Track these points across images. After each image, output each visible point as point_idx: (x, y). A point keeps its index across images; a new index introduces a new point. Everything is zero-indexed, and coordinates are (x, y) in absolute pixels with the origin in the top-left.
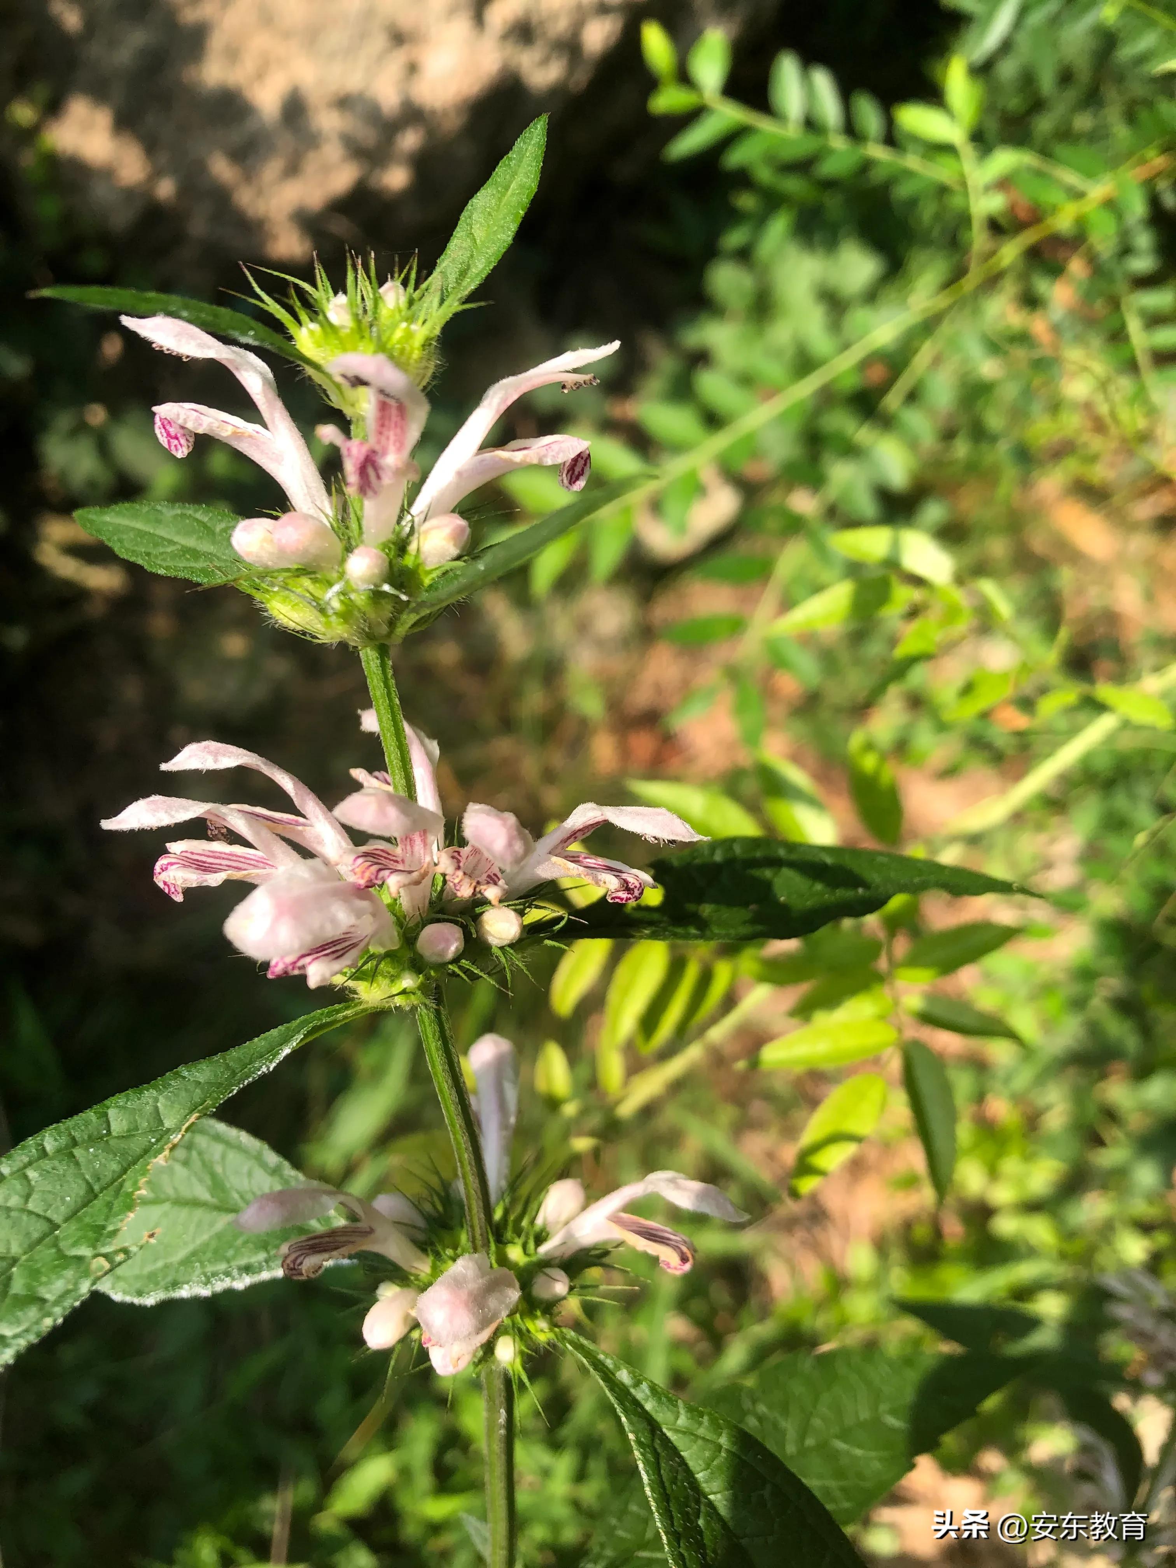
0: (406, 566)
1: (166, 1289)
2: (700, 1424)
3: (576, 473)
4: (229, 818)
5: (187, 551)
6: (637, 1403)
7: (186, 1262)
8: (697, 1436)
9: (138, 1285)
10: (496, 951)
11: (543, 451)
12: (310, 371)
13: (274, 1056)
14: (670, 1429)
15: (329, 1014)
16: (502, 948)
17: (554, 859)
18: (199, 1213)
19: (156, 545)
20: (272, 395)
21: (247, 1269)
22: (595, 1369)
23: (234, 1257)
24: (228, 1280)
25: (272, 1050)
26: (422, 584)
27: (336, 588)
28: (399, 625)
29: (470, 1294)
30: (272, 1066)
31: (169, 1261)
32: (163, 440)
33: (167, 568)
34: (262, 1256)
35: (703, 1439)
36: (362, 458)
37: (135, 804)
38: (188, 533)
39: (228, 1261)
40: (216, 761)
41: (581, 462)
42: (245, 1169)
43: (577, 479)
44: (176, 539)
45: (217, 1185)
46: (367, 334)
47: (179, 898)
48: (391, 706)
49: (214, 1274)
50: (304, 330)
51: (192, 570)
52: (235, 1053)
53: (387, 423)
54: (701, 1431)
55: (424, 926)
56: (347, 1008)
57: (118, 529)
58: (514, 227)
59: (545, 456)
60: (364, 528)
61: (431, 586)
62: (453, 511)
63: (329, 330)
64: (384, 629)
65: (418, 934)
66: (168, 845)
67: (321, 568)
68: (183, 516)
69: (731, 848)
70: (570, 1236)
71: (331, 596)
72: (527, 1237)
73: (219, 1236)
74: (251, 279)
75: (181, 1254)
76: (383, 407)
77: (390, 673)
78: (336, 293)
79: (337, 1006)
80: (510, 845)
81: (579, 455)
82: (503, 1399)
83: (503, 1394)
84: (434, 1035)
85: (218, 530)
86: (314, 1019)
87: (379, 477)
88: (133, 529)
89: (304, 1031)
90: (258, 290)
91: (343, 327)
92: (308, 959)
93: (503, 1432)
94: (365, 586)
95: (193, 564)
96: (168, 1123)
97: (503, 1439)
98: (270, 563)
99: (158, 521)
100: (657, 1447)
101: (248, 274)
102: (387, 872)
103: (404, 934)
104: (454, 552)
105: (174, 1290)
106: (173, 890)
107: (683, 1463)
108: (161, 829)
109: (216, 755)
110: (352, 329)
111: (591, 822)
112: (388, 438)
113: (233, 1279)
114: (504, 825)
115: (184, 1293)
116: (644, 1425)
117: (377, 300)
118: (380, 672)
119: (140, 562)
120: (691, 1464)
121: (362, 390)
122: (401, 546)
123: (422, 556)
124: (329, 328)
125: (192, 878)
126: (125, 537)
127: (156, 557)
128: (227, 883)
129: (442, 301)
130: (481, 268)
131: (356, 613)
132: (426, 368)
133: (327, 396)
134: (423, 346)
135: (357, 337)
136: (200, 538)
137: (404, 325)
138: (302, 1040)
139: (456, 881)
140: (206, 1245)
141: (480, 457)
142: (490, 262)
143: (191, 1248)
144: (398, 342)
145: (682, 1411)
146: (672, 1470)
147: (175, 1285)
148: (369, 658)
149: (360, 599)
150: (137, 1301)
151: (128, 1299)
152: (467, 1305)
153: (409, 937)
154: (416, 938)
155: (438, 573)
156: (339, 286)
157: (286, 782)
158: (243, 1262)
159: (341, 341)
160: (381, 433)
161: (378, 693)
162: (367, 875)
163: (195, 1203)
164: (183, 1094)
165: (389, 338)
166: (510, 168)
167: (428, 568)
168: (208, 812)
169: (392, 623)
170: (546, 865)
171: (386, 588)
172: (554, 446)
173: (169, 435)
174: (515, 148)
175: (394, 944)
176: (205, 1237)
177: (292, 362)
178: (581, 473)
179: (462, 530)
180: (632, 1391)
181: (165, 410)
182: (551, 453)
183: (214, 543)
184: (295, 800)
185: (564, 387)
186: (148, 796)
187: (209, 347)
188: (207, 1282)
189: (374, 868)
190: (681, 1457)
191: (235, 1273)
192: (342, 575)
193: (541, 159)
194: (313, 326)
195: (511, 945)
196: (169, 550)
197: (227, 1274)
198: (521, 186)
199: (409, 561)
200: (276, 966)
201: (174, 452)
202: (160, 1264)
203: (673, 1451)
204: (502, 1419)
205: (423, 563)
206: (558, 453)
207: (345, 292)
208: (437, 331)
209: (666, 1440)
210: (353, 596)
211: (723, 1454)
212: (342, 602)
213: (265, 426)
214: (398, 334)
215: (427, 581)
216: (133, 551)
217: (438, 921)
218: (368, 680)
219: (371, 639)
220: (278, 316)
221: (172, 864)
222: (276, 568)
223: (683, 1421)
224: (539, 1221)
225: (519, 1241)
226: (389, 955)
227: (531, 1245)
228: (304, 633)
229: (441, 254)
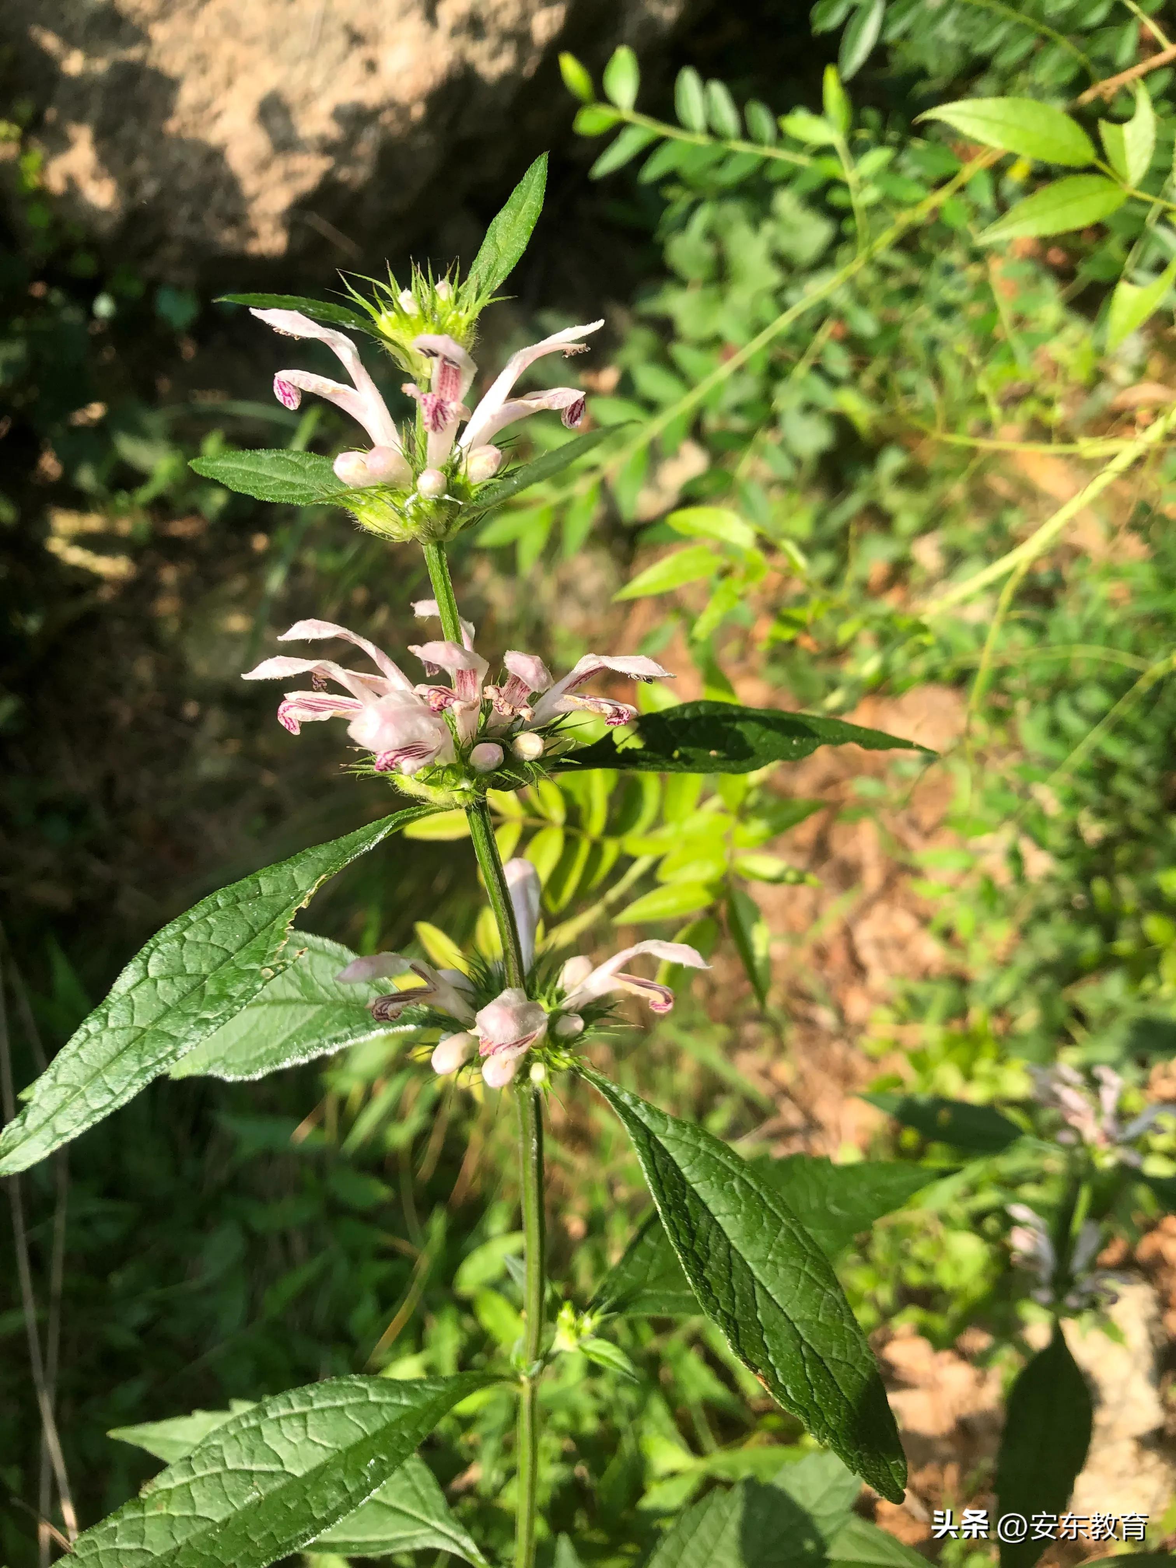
0: (459, 484)
1: (271, 1064)
2: (684, 1132)
3: (575, 415)
4: (333, 672)
5: (284, 484)
6: (635, 1117)
7: (285, 1044)
8: (682, 1142)
9: (246, 1068)
10: (527, 765)
11: (551, 400)
12: (387, 345)
13: (373, 840)
14: (661, 1137)
15: (408, 813)
16: (530, 762)
17: (566, 696)
18: (291, 1009)
19: (260, 480)
20: (358, 363)
21: (336, 1040)
22: (604, 1092)
23: (324, 1034)
24: (321, 1049)
25: (370, 837)
26: (469, 495)
27: (413, 498)
28: (453, 525)
29: (514, 1010)
30: (372, 846)
31: (269, 1047)
32: (280, 397)
33: (272, 496)
34: (346, 1030)
35: (687, 1143)
36: (434, 405)
37: (265, 662)
38: (285, 472)
39: (320, 1038)
40: (319, 633)
41: (578, 407)
42: (330, 968)
43: (576, 419)
44: (275, 476)
45: (306, 983)
46: (429, 320)
47: (296, 732)
48: (446, 587)
49: (309, 1048)
50: (383, 316)
51: (293, 497)
52: (343, 839)
53: (446, 381)
54: (684, 1138)
55: (474, 747)
56: (420, 810)
57: (228, 471)
58: (527, 238)
59: (553, 403)
60: (428, 458)
61: (477, 497)
62: (489, 443)
63: (402, 316)
64: (442, 529)
65: (470, 753)
66: (285, 695)
67: (399, 485)
68: (278, 458)
69: (697, 709)
70: (584, 988)
71: (408, 504)
72: (551, 995)
73: (310, 1022)
74: (345, 281)
75: (280, 1040)
76: (444, 369)
77: (445, 563)
78: (402, 290)
79: (413, 808)
80: (537, 674)
81: (577, 402)
82: (534, 1130)
83: (535, 1126)
84: (481, 834)
85: (307, 467)
86: (397, 816)
87: (445, 419)
88: (241, 470)
89: (393, 823)
90: (349, 288)
91: (412, 315)
92: (401, 758)
93: (535, 1158)
94: (433, 496)
95: (292, 493)
96: (302, 887)
97: (535, 1165)
98: (361, 484)
99: (260, 464)
100: (652, 1147)
101: (342, 277)
102: (452, 700)
103: (460, 753)
104: (492, 472)
105: (278, 1064)
106: (292, 726)
107: (672, 1160)
108: (286, 679)
109: (319, 628)
110: (418, 316)
111: (592, 669)
112: (446, 392)
113: (325, 1048)
114: (533, 662)
115: (287, 1064)
116: (641, 1132)
117: (434, 295)
118: (438, 562)
119: (251, 493)
120: (679, 1162)
121: (434, 359)
122: (455, 470)
123: (469, 475)
124: (402, 314)
125: (309, 716)
126: (235, 476)
127: (263, 489)
128: (333, 719)
129: (478, 295)
130: (505, 268)
131: (424, 517)
132: (469, 342)
133: (399, 363)
134: (467, 327)
135: (422, 321)
136: (294, 474)
137: (454, 312)
138: (391, 829)
139: (500, 704)
140: (302, 1028)
141: (507, 405)
142: (510, 265)
143: (286, 1035)
144: (450, 325)
145: (670, 1123)
146: (663, 1163)
147: (277, 1061)
148: (430, 552)
149: (426, 507)
150: (246, 1078)
151: (239, 1078)
152: (512, 1016)
153: (464, 755)
154: (468, 756)
155: (481, 487)
156: (405, 283)
157: (369, 648)
158: (333, 1035)
159: (411, 325)
160: (441, 389)
161: (437, 578)
162: (439, 700)
163: (289, 1001)
164: (310, 866)
165: (445, 322)
166: (522, 193)
167: (473, 484)
168: (318, 667)
169: (448, 524)
170: (561, 702)
171: (447, 497)
172: (559, 396)
173: (284, 393)
174: (525, 178)
175: (453, 760)
176: (299, 1024)
177: (376, 339)
178: (579, 415)
179: (497, 457)
180: (632, 1109)
181: (283, 375)
182: (557, 401)
183: (305, 477)
184: (376, 661)
185: (565, 353)
186: (275, 656)
187: (314, 330)
188: (305, 1053)
189: (443, 696)
190: (669, 1156)
191: (326, 1043)
192: (415, 490)
193: (544, 186)
194: (392, 314)
195: (537, 760)
196: (271, 484)
197: (320, 1045)
198: (530, 207)
199: (459, 479)
200: (380, 762)
201: (287, 406)
202: (263, 1050)
203: (664, 1152)
204: (534, 1148)
205: (469, 482)
206: (562, 400)
207: (410, 289)
208: (476, 315)
209: (659, 1145)
210: (422, 505)
211: (702, 1155)
212: (415, 508)
213: (353, 386)
214: (451, 319)
215: (473, 494)
216: (244, 486)
217: (485, 742)
218: (429, 569)
219: (433, 536)
220: (365, 307)
221: (291, 706)
222: (366, 486)
223: (671, 1130)
224: (559, 986)
225: (545, 998)
226: (450, 767)
227: (554, 1000)
228: (384, 535)
229: (474, 259)
